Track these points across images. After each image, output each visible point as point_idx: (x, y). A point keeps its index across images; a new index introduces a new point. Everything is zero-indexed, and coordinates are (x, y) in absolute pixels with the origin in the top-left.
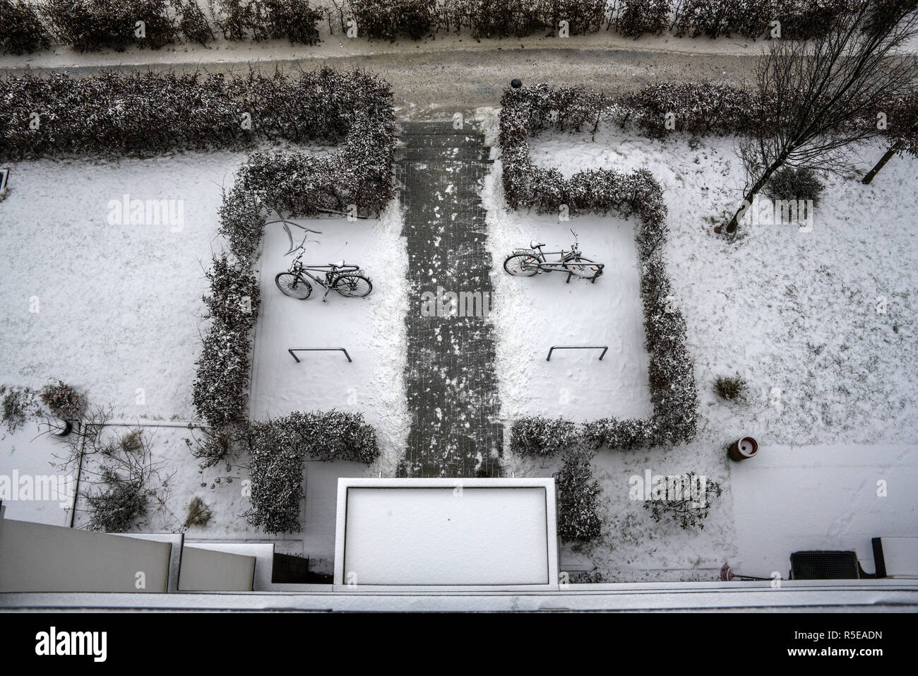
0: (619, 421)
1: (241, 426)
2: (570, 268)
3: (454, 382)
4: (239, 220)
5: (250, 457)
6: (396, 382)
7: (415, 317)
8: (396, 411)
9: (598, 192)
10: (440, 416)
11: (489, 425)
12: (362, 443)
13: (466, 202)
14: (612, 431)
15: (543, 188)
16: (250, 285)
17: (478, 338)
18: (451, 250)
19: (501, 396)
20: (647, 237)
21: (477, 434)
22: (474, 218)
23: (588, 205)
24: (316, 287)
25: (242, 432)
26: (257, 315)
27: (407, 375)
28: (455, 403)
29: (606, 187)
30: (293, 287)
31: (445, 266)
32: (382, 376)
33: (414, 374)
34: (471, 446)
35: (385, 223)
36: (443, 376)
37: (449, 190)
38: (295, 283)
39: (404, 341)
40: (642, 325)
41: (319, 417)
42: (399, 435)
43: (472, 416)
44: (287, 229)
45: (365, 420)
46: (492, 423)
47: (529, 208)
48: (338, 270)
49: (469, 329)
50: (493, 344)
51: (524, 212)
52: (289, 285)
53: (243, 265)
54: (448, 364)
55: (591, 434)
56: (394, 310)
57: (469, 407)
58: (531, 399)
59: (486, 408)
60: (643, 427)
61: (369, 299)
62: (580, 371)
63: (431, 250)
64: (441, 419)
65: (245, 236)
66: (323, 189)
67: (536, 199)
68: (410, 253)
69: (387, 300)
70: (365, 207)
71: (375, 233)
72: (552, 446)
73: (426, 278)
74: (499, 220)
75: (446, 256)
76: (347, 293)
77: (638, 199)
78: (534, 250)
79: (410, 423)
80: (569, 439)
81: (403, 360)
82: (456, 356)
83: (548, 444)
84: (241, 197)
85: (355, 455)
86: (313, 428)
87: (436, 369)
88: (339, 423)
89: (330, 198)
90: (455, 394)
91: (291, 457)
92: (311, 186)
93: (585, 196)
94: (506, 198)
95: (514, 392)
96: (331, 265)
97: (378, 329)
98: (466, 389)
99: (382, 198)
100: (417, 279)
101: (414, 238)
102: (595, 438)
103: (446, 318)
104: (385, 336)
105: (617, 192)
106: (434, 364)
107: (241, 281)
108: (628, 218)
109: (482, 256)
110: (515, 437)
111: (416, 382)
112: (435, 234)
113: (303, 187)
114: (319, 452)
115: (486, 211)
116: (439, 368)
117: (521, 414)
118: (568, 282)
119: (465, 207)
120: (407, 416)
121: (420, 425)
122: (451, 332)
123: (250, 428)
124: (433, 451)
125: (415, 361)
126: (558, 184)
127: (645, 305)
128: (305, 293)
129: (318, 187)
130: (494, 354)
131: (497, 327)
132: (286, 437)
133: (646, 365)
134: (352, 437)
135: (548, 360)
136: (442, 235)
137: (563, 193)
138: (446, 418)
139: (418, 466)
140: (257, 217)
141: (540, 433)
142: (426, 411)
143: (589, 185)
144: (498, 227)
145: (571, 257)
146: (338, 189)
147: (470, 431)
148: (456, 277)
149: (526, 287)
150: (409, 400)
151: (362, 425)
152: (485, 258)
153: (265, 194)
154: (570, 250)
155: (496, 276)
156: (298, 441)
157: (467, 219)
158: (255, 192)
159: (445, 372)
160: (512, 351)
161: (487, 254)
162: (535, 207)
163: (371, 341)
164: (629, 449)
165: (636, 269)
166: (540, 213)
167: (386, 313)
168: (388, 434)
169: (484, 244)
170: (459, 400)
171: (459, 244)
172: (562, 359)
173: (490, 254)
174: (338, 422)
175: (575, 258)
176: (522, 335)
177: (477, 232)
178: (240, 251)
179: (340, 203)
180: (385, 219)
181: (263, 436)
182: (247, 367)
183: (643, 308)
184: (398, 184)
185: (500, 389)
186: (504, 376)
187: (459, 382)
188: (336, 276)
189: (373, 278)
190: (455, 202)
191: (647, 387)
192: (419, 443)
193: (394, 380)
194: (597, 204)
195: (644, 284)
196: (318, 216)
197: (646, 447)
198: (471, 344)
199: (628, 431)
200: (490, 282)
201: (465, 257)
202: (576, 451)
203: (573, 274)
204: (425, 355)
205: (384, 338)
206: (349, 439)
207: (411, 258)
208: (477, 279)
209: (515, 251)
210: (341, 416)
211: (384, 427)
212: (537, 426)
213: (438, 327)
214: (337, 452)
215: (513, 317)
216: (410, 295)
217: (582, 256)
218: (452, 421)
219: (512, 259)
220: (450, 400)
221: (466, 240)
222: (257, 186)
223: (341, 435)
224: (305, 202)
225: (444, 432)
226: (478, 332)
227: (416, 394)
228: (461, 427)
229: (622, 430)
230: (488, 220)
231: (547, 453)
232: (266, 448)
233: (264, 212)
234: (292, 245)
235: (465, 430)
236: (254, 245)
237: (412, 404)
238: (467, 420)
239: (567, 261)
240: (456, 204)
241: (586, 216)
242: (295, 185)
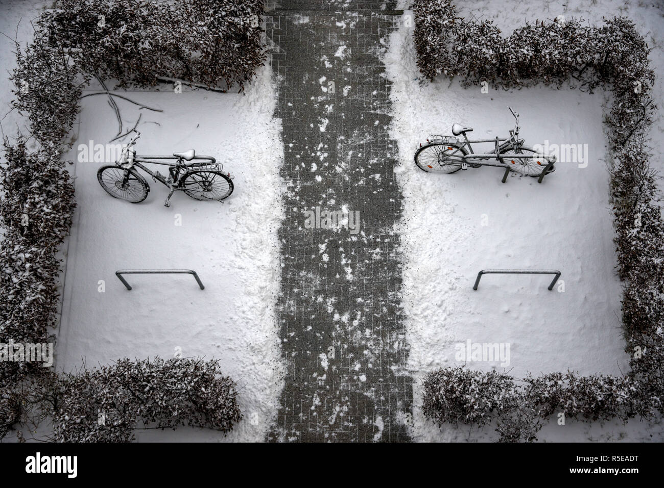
0: (579, 377)
1: (43, 381)
2: (508, 162)
3: (345, 318)
4: (43, 90)
5: (55, 425)
6: (266, 317)
7: (292, 228)
8: (264, 357)
9: (550, 54)
10: (325, 364)
11: (393, 378)
12: (217, 403)
13: (364, 70)
14: (569, 391)
15: (472, 50)
16: (61, 182)
17: (378, 257)
18: (342, 138)
19: (410, 338)
20: (622, 116)
21: (376, 391)
22: (375, 93)
23: (535, 73)
24: (155, 186)
25: (44, 390)
26: (71, 224)
27: (281, 308)
28: (346, 346)
29: (563, 47)
30: (123, 186)
31: (334, 158)
32: (246, 308)
33: (290, 307)
34: (368, 408)
35: (251, 98)
36: (330, 309)
37: (339, 53)
38: (126, 180)
39: (277, 262)
40: (612, 242)
41: (157, 367)
42: (268, 391)
43: (370, 366)
44: (113, 104)
45: (222, 369)
46: (397, 375)
47: (451, 78)
48: (186, 162)
49: (365, 245)
50: (399, 266)
51: (444, 84)
52: (117, 183)
53: (50, 154)
54: (337, 294)
55: (538, 395)
56: (263, 218)
57: (365, 352)
58: (451, 342)
59: (389, 355)
60: (614, 388)
61: (229, 203)
62: (521, 304)
63: (316, 137)
64: (326, 368)
65: (52, 113)
66: (165, 49)
67: (460, 66)
68: (286, 141)
69: (253, 205)
70: (223, 75)
71: (237, 112)
72: (482, 410)
73: (307, 175)
74: (408, 95)
75: (335, 145)
76: (198, 195)
77: (610, 63)
78: (457, 137)
79: (284, 375)
80: (506, 400)
81: (274, 287)
82: (348, 281)
83: (476, 407)
84: (44, 57)
85: (207, 419)
86: (149, 382)
87: (320, 299)
88: (185, 375)
89: (174, 62)
90: (346, 334)
91: (115, 423)
92: (147, 45)
93: (531, 61)
94: (419, 64)
95: (427, 332)
96: (177, 157)
97: (241, 245)
98: (361, 327)
99: (247, 64)
100: (296, 176)
101: (291, 120)
102: (544, 400)
103: (335, 230)
104: (251, 254)
105: (578, 53)
106: (318, 292)
107: (47, 176)
108: (594, 91)
109: (385, 145)
110: (429, 395)
111: (293, 318)
112: (320, 114)
113: (136, 45)
114: (156, 415)
115: (391, 83)
116: (324, 299)
117: (438, 364)
118: (504, 181)
119: (362, 77)
120: (280, 364)
121: (298, 377)
122: (341, 249)
123: (57, 384)
124: (315, 414)
125: (291, 289)
126: (493, 44)
127: (616, 214)
128: (141, 195)
129: (157, 46)
130: (400, 281)
131: (404, 243)
132: (109, 395)
133: (617, 299)
134: (204, 393)
135: (475, 288)
136: (330, 117)
137: (500, 57)
138: (334, 368)
139: (295, 435)
140: (70, 86)
141: (464, 391)
142: (307, 358)
143: (538, 44)
144: (407, 105)
145: (509, 147)
146: (186, 49)
147: (367, 386)
148: (349, 174)
149: (444, 188)
150: (283, 343)
151: (217, 377)
152: (389, 148)
153: (81, 54)
154: (508, 137)
155: (404, 173)
156: (126, 400)
157: (365, 95)
158: (66, 50)
159: (333, 304)
160: (425, 277)
161: (391, 142)
162: (459, 78)
163: (232, 261)
164: (595, 419)
165: (604, 163)
166: (466, 85)
167: (253, 223)
168: (254, 390)
169: (388, 129)
170: (352, 342)
171: (352, 129)
172: (495, 287)
173: (396, 142)
174: (184, 373)
175: (515, 146)
176: (438, 254)
177: (378, 112)
178: (44, 134)
179: (188, 70)
180: (251, 94)
181: (76, 395)
182: (55, 297)
183: (614, 218)
184: (269, 44)
185: (408, 329)
186: (414, 311)
187: (352, 318)
188: (183, 172)
189: (234, 174)
190: (349, 70)
191: (620, 330)
192: (297, 402)
193: (262, 314)
194: (549, 71)
195: (615, 184)
196: (157, 87)
197: (620, 416)
198: (368, 266)
199: (592, 393)
200: (395, 181)
201: (361, 146)
202: (516, 417)
203: (512, 171)
204: (306, 281)
205: (250, 257)
206: (198, 397)
207: (286, 148)
208: (378, 176)
209: (430, 139)
210: (188, 364)
211: (249, 380)
212: (461, 380)
213: (323, 243)
214: (182, 415)
215: (426, 229)
216: (285, 198)
217: (525, 145)
218: (342, 372)
219: (426, 150)
220: (339, 343)
221: (362, 123)
222: (68, 42)
223: (187, 391)
224: (139, 67)
225: (331, 386)
226: (378, 250)
227: (292, 334)
228: (354, 381)
229: (583, 390)
230: (393, 96)
231: (475, 420)
232: (80, 411)
233: (79, 79)
234: (121, 127)
235: (360, 385)
236: (65, 125)
237: (287, 347)
238: (362, 370)
239: (503, 152)
240: (349, 73)
241: (532, 89)
242: (124, 43)
